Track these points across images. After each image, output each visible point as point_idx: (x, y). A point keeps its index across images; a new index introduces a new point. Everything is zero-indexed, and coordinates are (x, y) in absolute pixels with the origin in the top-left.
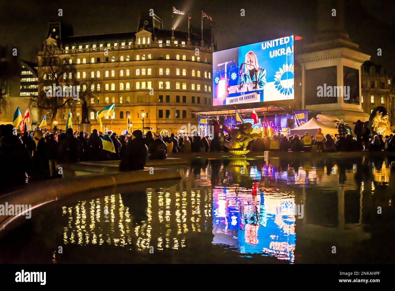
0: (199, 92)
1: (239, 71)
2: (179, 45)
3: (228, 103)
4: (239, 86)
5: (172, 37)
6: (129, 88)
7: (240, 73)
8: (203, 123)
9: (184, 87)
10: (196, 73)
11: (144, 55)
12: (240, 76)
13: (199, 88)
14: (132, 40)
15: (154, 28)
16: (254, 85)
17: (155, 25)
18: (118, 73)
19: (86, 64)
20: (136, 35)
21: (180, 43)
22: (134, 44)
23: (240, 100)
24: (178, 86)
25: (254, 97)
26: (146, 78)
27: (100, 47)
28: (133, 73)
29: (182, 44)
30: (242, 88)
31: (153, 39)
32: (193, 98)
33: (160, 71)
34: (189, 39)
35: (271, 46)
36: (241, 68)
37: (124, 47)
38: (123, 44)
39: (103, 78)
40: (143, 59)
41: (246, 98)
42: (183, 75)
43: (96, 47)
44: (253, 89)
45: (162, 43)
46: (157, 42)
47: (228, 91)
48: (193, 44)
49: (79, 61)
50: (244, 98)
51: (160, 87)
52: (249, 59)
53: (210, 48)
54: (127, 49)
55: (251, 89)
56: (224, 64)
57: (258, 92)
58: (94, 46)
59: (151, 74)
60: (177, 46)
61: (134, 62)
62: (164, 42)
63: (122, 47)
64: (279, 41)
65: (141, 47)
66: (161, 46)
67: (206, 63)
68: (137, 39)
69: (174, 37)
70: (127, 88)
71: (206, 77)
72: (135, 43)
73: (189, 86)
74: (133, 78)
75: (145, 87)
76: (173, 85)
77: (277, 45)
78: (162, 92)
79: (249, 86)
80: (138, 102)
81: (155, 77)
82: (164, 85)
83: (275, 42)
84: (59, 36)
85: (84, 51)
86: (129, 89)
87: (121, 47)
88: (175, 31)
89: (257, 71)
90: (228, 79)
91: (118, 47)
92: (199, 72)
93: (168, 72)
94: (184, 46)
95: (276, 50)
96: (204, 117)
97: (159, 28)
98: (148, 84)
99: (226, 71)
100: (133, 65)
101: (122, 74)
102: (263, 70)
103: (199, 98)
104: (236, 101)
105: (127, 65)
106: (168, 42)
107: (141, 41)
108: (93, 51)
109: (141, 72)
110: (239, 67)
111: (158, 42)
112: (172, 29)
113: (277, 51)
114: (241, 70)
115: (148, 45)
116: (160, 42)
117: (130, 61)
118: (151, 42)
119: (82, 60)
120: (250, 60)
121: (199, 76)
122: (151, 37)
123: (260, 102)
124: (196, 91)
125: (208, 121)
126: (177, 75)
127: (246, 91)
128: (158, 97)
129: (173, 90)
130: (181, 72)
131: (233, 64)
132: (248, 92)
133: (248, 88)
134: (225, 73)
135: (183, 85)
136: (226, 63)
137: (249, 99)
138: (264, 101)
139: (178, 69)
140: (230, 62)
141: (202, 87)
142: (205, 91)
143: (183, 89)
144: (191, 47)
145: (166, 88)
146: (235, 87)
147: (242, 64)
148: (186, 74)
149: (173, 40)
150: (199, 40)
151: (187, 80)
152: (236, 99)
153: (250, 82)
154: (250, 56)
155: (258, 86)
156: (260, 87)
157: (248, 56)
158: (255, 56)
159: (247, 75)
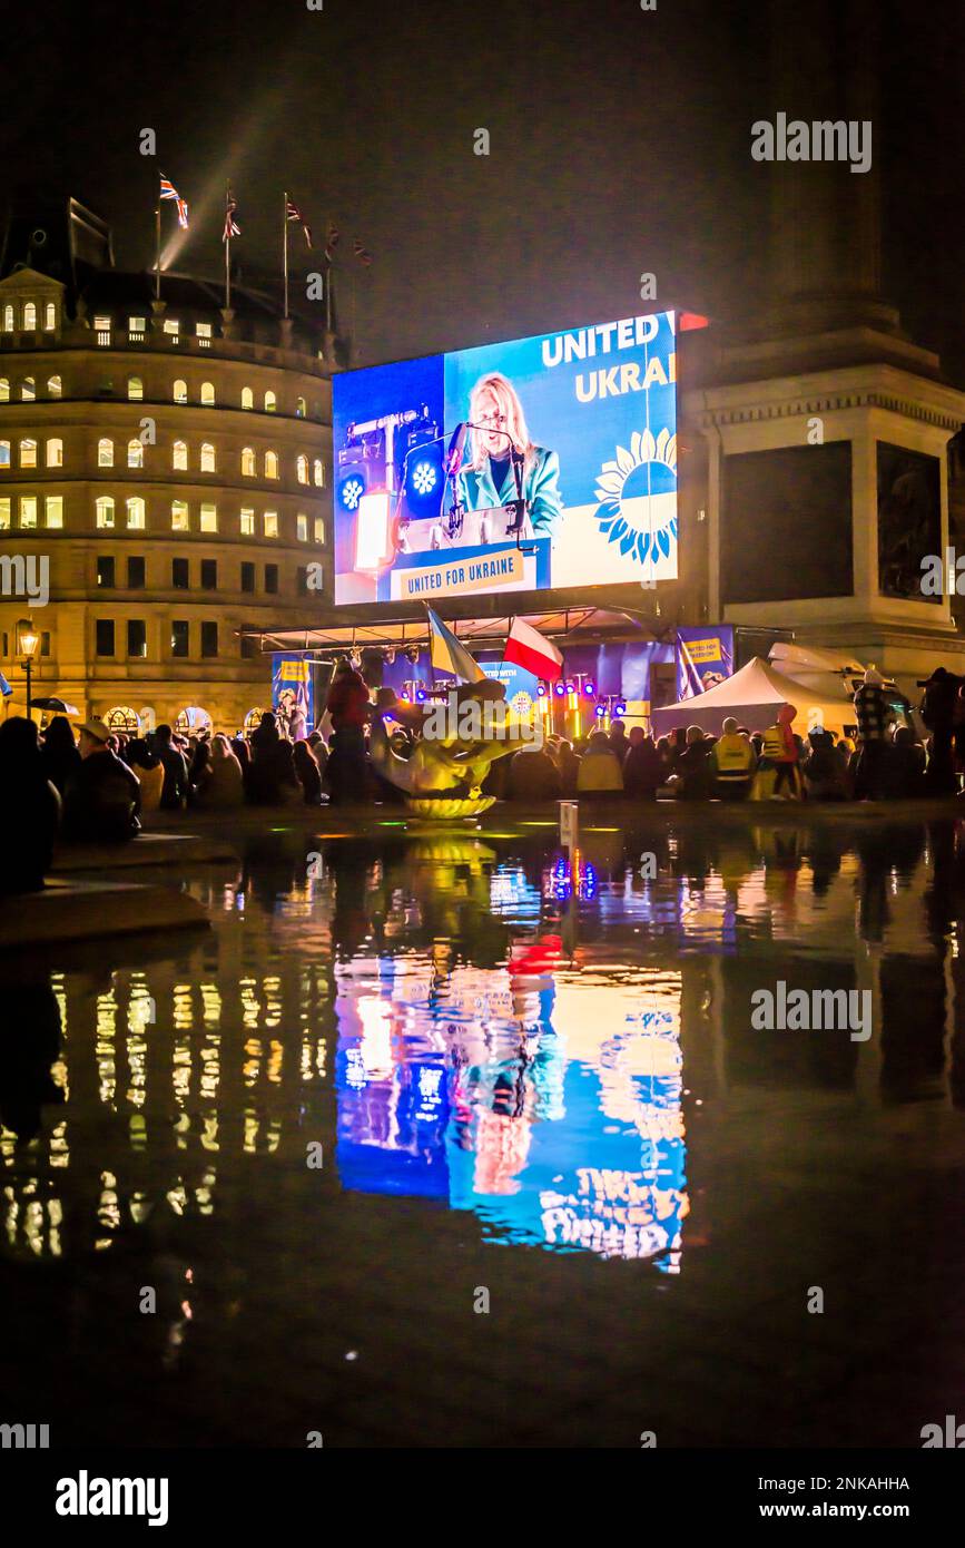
0: (271, 543)
1: (447, 457)
2: (185, 337)
3: (398, 593)
4: (446, 520)
5: (154, 305)
7: (453, 464)
8: (294, 678)
9: (209, 522)
10: (260, 463)
11: (31, 380)
13: (271, 527)
15: (72, 262)
16: (511, 519)
17: (80, 248)
21: (188, 329)
23: (451, 580)
24: (180, 517)
25: (511, 570)
26: (40, 480)
29: (199, 334)
30: (458, 531)
31: (69, 309)
32: (248, 570)
33: (101, 451)
34: (227, 314)
35: (581, 354)
36: (455, 444)
40: (27, 395)
41: (477, 573)
42: (203, 469)
44: (507, 533)
45: (108, 328)
46: (88, 324)
47: (401, 544)
48: (247, 336)
50: (467, 574)
51: (103, 521)
52: (488, 405)
53: (321, 356)
55: (496, 535)
56: (380, 424)
57: (526, 548)
59: (61, 465)
60: (176, 341)
62: (120, 326)
64: (614, 334)
65: (16, 343)
66: (104, 340)
67: (301, 418)
69: (164, 304)
71: (302, 478)
73: (228, 516)
75: (35, 520)
76: (158, 514)
77: (607, 348)
78: (109, 542)
79: (489, 522)
81: (81, 477)
82: (121, 513)
83: (599, 338)
88: (166, 280)
89: (519, 458)
90: (399, 490)
92: (271, 458)
93: (136, 454)
94: (206, 344)
95: (602, 373)
96: (297, 651)
97: (96, 260)
98: (49, 508)
99: (390, 458)
102: (548, 454)
103: (271, 571)
104: (434, 584)
106: (135, 324)
107: (19, 319)
109: (15, 453)
110: (447, 439)
111: (92, 324)
112: (155, 268)
113: (608, 374)
114: (456, 454)
115: (48, 337)
116: (103, 323)
118: (60, 323)
120: (496, 414)
121: (272, 472)
122: (60, 301)
123: (534, 588)
124: (258, 539)
125: (316, 670)
126: (175, 467)
127: (477, 542)
128: (93, 563)
129: (159, 533)
130: (194, 457)
131: (419, 429)
132: (485, 548)
133: (483, 529)
134: (388, 464)
135: (202, 513)
136: (391, 422)
137: (490, 579)
138: (552, 587)
139: (179, 442)
140: (406, 417)
141: (287, 523)
142: (299, 538)
143: (203, 530)
144: (236, 346)
145: (130, 526)
146: (428, 526)
147: (459, 427)
148: (218, 463)
149: (158, 316)
150: (273, 318)
151: (221, 489)
152: (434, 578)
153: (493, 503)
154: (492, 396)
155: (527, 521)
156: (535, 527)
157: (487, 393)
158: (511, 394)
159: (479, 476)
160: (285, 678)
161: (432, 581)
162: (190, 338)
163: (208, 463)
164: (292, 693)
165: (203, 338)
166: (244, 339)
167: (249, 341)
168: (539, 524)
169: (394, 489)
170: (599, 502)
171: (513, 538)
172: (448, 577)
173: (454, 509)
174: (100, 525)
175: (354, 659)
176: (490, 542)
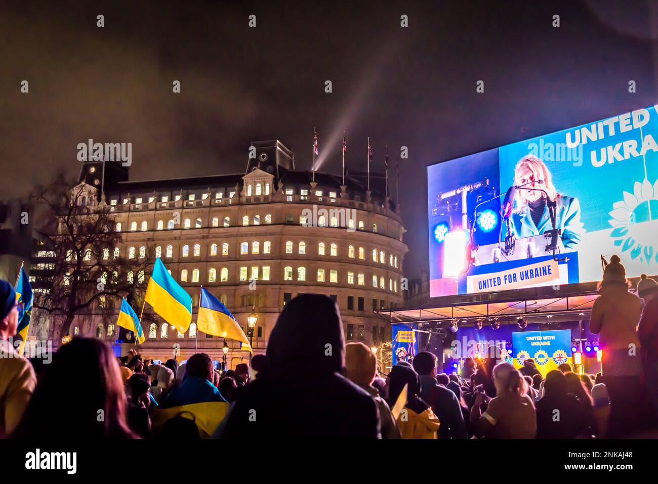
0: (361, 288)
1: (502, 207)
2: (325, 197)
3: (472, 287)
4: (503, 245)
5: (312, 184)
6: (227, 278)
7: (506, 211)
8: (405, 341)
9: (334, 278)
10: (356, 252)
11: (258, 216)
12: (506, 218)
13: (361, 281)
14: (236, 188)
15: (277, 167)
16: (549, 241)
17: (281, 161)
18: (206, 249)
19: (148, 231)
20: (243, 178)
21: (326, 194)
22: (239, 195)
23: (507, 281)
24: (321, 276)
25: (550, 273)
26: (261, 259)
27: (176, 200)
28: (235, 248)
29: (330, 196)
30: (511, 251)
31: (275, 186)
32: (350, 299)
33: (287, 248)
34: (343, 188)
35: (594, 138)
36: (507, 199)
37: (220, 201)
38: (219, 195)
39: (177, 259)
40: (256, 223)
41: (525, 276)
42: (332, 255)
43: (168, 201)
44: (546, 250)
45: (292, 194)
46: (283, 193)
47: (473, 260)
48: (352, 197)
49: (134, 227)
50: (518, 277)
51: (287, 277)
52: (526, 173)
53: (383, 206)
54: (226, 205)
55: (537, 252)
56: (458, 192)
57: (560, 259)
58: (165, 199)
59: (269, 253)
60: (320, 199)
61: (238, 228)
62: (297, 192)
63: (217, 201)
64: (617, 125)
65: (252, 201)
66: (290, 199)
67: (375, 233)
68: (244, 187)
69: (316, 184)
70: (222, 278)
71: (375, 259)
72: (242, 194)
73: (342, 276)
74: (235, 260)
75: (257, 277)
76: (312, 275)
77: (612, 132)
78: (290, 287)
79: (533, 245)
80: (243, 305)
81: (278, 258)
82: (295, 274)
83: (606, 128)
84: (101, 180)
85: (145, 208)
86: (226, 280)
87: (215, 201)
88: (316, 174)
89: (553, 204)
90: (471, 229)
91: (209, 200)
92: (361, 250)
93: (302, 248)
94: (334, 201)
95: (610, 148)
96: (408, 324)
97: (288, 167)
98: (264, 272)
99: (465, 210)
100: (236, 234)
101: (214, 251)
102: (572, 200)
103: (361, 300)
104: (496, 283)
105: (223, 235)
106: (303, 192)
107: (254, 190)
108: (162, 208)
109: (250, 248)
110: (502, 197)
111: (285, 192)
112: (312, 170)
113: (613, 148)
114: (508, 205)
115: (266, 198)
116: (290, 192)
117: (230, 227)
118: (271, 192)
119: (139, 225)
120: (532, 178)
121: (362, 256)
122: (271, 183)
123: (567, 283)
124: (355, 286)
125: (419, 336)
126: (319, 254)
127: (524, 256)
128: (282, 297)
129: (312, 283)
130: (328, 249)
131: (484, 192)
132: (531, 260)
133: (529, 249)
134: (464, 214)
135: (331, 274)
136: (466, 190)
137: (535, 279)
138: (580, 282)
139: (322, 243)
140: (474, 187)
141: (368, 279)
142: (374, 286)
143: (331, 281)
144: (347, 202)
145: (299, 279)
146: (491, 249)
147: (511, 189)
148: (338, 252)
149: (314, 188)
150: (363, 191)
151: (339, 263)
152: (496, 280)
153: (533, 233)
154: (528, 167)
155: (560, 243)
156: (566, 246)
157: (525, 166)
158: (542, 166)
159: (522, 217)
160: (400, 340)
161: (495, 282)
162: (327, 198)
163: (334, 252)
164: (404, 350)
165: (333, 198)
166: (350, 199)
167: (352, 199)
168: (568, 245)
169: (468, 228)
170: (612, 227)
171: (551, 253)
172: (506, 279)
173: (507, 238)
174: (286, 279)
175: (454, 327)
176: (534, 257)
